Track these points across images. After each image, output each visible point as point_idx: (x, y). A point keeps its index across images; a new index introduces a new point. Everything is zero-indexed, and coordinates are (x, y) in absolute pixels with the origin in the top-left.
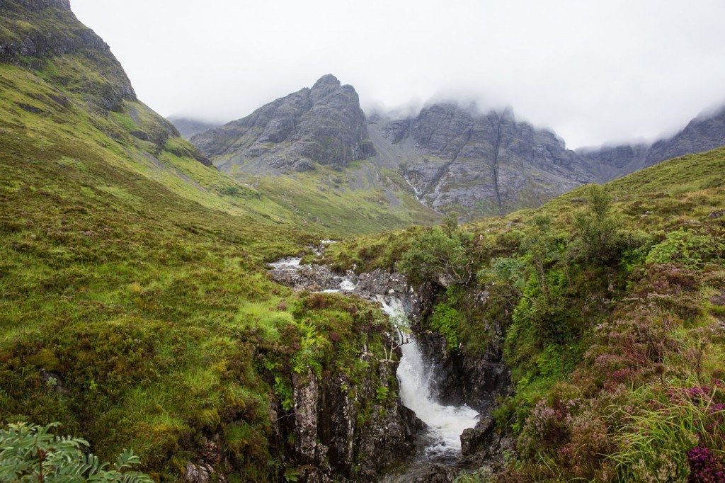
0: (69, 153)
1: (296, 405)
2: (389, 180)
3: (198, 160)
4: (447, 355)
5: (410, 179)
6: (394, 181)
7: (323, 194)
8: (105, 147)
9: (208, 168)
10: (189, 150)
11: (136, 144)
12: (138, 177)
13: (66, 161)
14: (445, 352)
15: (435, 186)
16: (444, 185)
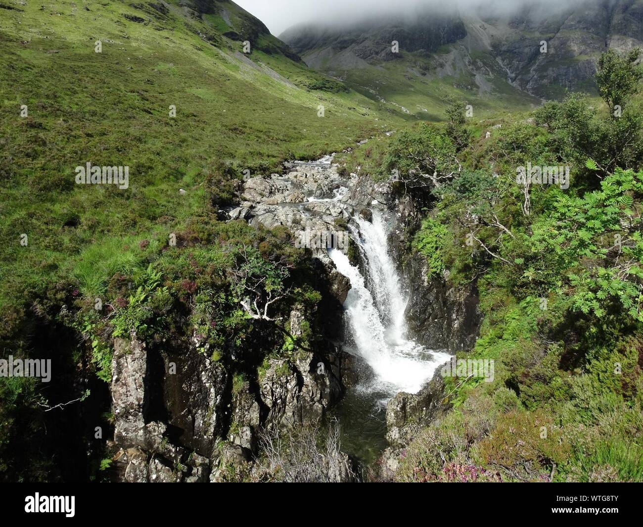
0: (165, 59)
1: (114, 378)
2: (480, 63)
3: (288, 56)
4: (428, 282)
5: (503, 60)
6: (485, 64)
7: (409, 82)
8: (200, 50)
9: (296, 64)
10: (278, 47)
11: (228, 45)
12: (228, 78)
13: (162, 66)
14: (425, 278)
15: (531, 66)
16: (543, 64)
